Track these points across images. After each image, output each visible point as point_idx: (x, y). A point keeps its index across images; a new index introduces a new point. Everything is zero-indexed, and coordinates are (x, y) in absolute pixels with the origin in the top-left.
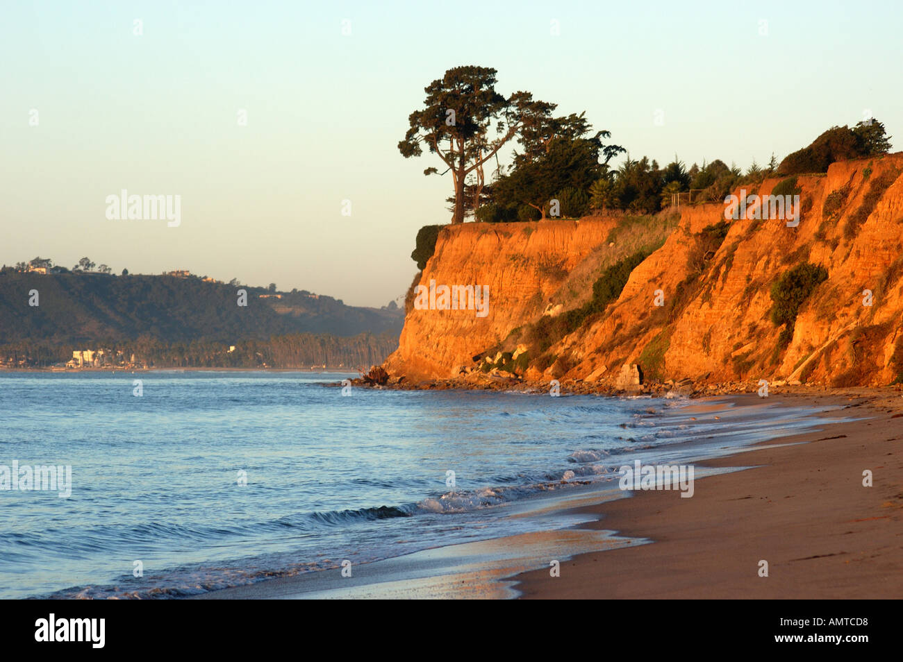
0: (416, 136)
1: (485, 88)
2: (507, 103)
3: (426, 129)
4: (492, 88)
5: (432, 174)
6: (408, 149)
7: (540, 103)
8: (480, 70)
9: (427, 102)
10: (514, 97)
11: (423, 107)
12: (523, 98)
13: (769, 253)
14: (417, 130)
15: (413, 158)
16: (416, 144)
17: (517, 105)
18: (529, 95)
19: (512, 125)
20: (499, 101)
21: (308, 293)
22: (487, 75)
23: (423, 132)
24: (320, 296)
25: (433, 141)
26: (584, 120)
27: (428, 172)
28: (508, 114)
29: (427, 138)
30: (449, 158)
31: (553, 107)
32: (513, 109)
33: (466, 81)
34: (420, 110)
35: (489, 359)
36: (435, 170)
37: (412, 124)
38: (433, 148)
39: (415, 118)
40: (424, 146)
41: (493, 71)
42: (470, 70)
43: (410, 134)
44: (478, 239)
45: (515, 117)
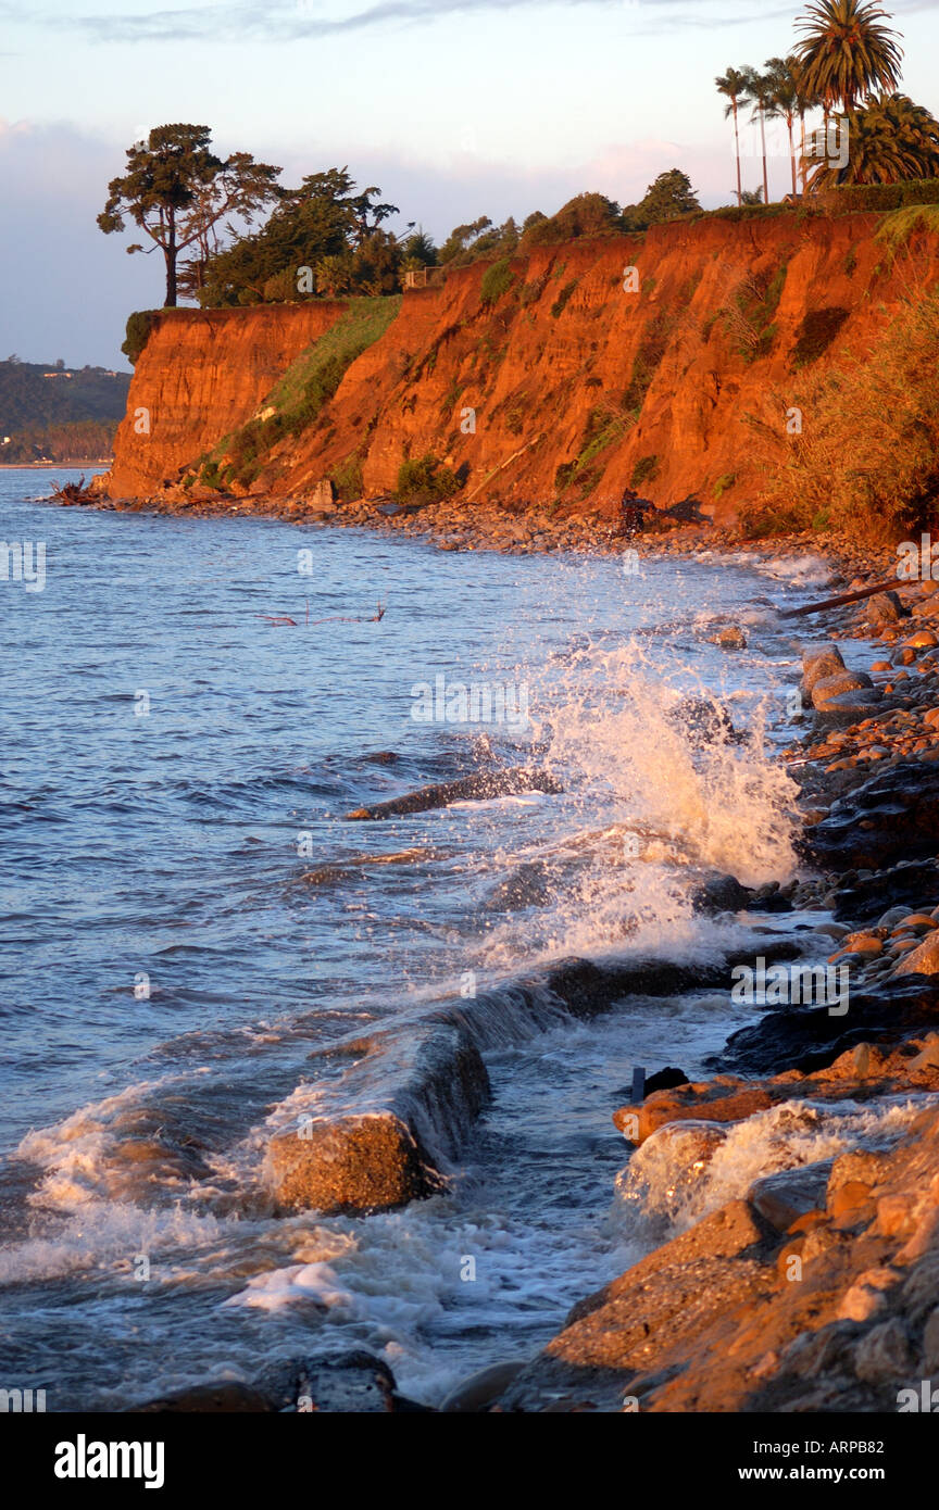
0: (117, 207)
1: (198, 149)
2: (224, 167)
3: (130, 198)
4: (206, 149)
5: (137, 252)
6: (109, 223)
7: (263, 166)
8: (190, 129)
9: (129, 168)
10: (232, 159)
11: (125, 174)
12: (242, 161)
13: (476, 349)
14: (118, 201)
15: (114, 233)
16: (118, 217)
17: (237, 169)
18: (250, 158)
19: (230, 192)
20: (214, 163)
21: (104, 370)
22: (199, 134)
23: (125, 202)
24: (118, 374)
25: (139, 212)
26: (346, 176)
27: (131, 250)
28: (225, 179)
29: (133, 209)
30: (155, 233)
31: (279, 171)
32: (231, 174)
33: (175, 141)
34: (122, 177)
35: (192, 472)
36: (140, 248)
37: (112, 194)
38: (141, 221)
39: (116, 186)
40: (129, 219)
41: (206, 130)
42: (179, 128)
43: (110, 206)
44: (189, 327)
45: (233, 183)
